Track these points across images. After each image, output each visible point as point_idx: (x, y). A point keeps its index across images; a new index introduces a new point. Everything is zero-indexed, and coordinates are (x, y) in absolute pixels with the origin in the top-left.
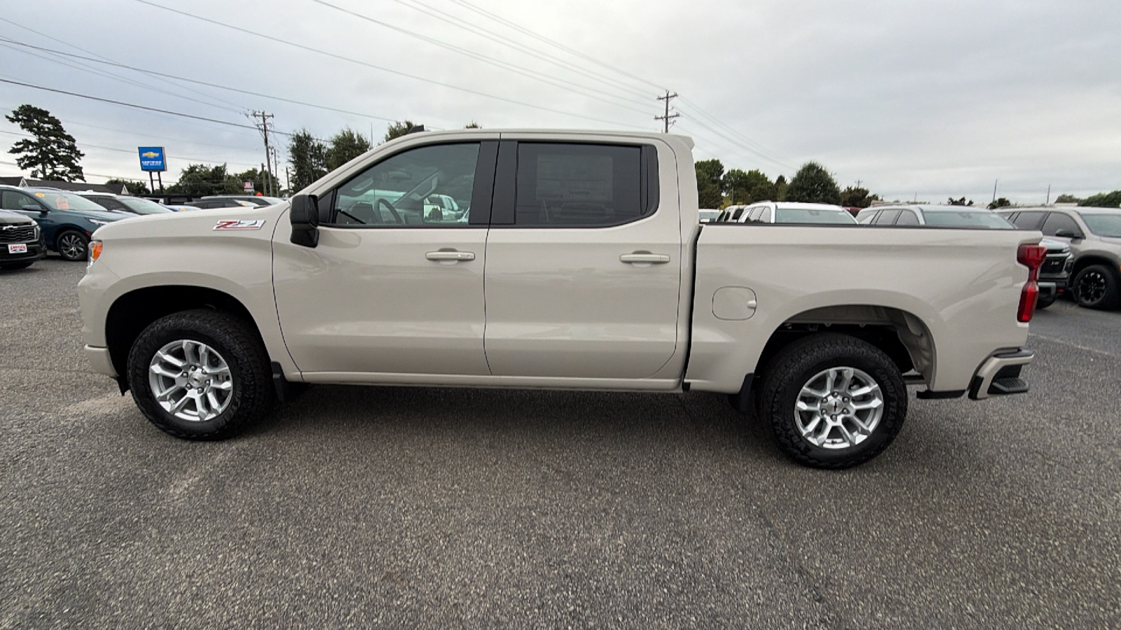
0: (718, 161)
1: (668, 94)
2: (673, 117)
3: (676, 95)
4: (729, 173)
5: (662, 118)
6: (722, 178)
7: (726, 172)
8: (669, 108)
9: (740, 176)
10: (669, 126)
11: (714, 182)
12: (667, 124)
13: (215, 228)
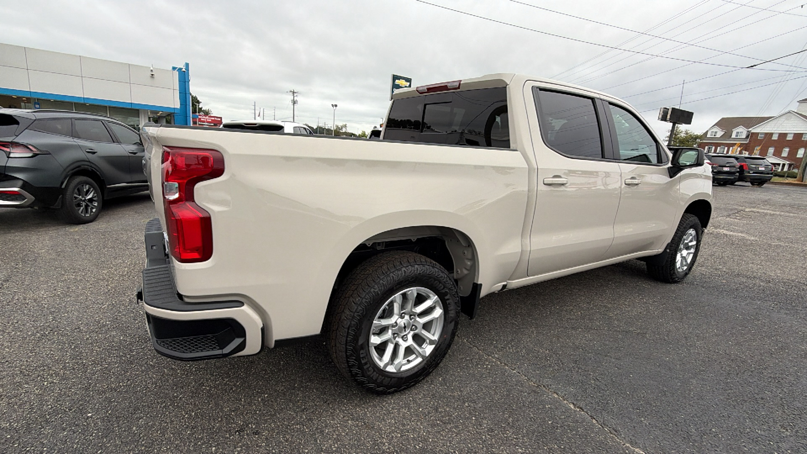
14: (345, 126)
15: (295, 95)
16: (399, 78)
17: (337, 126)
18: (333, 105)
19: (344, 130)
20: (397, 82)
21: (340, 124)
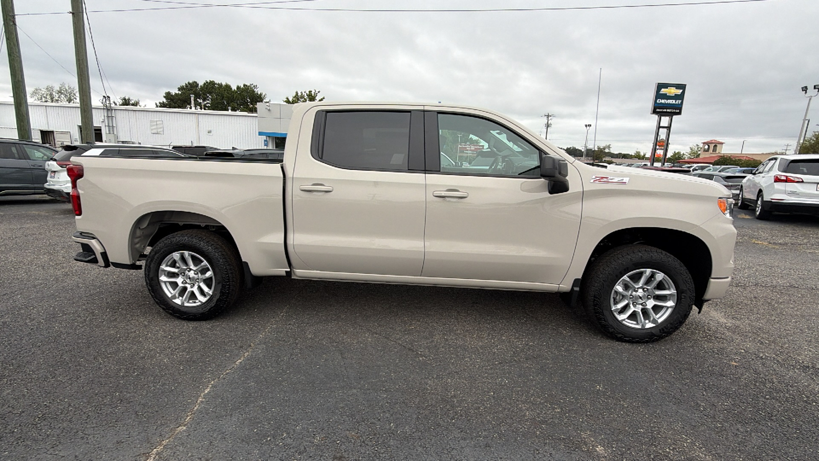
14: (609, 147)
15: (549, 119)
16: (666, 86)
17: (599, 148)
18: (586, 126)
19: (607, 151)
20: (663, 91)
21: (602, 145)
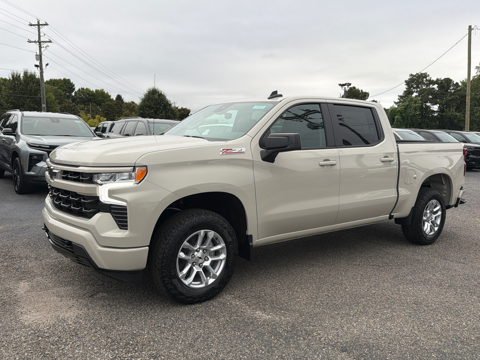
0: (69, 80)
1: (38, 22)
2: (46, 42)
3: (46, 24)
4: (79, 90)
5: (35, 42)
6: (73, 94)
7: (76, 90)
8: (41, 34)
9: (88, 94)
10: (42, 49)
11: (68, 97)
12: (40, 47)
13: (221, 153)
